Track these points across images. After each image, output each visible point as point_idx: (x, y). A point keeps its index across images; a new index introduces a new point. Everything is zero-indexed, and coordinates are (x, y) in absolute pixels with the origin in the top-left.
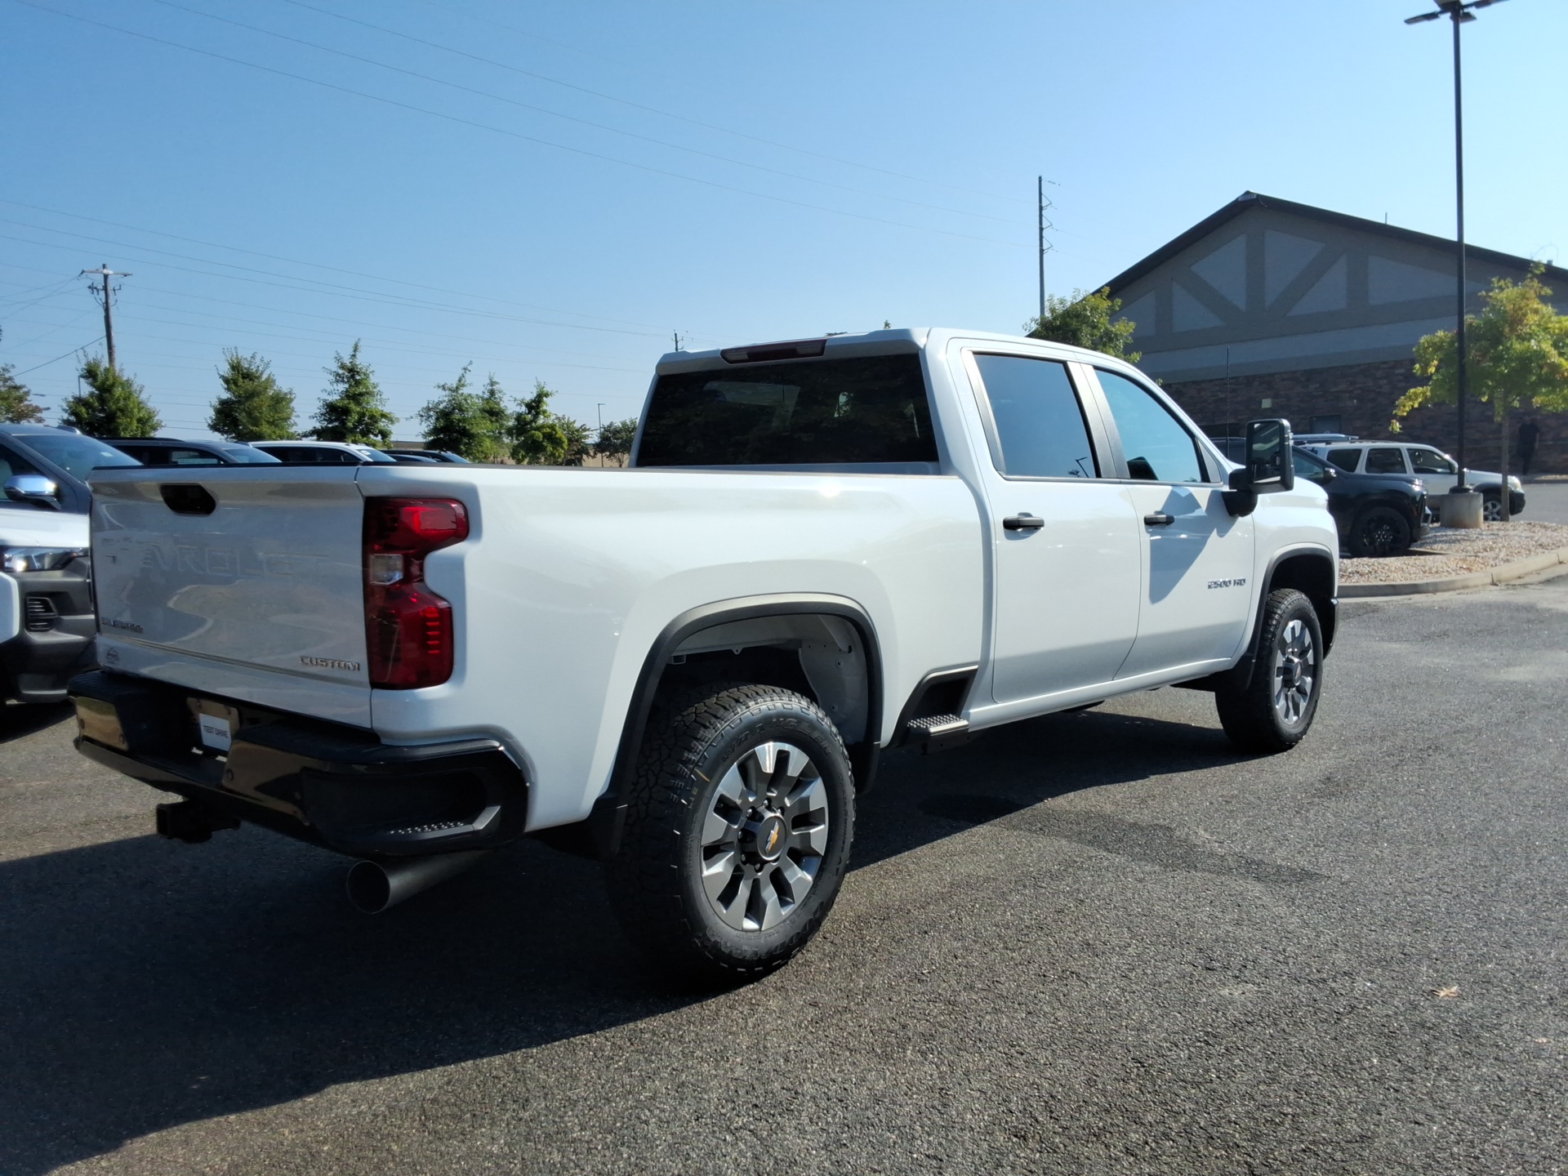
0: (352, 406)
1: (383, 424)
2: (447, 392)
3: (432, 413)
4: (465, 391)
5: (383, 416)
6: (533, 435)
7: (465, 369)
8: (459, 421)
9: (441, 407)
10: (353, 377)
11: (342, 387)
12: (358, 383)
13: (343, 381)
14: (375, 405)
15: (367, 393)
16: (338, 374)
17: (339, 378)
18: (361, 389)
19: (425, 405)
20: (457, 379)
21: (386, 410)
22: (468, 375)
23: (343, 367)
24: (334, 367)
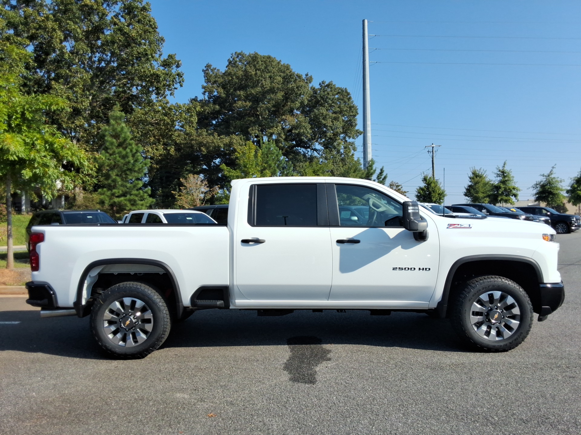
0: (502, 186)
1: (514, 192)
2: (544, 177)
3: (538, 186)
4: (552, 176)
5: (514, 189)
6: (578, 193)
7: (553, 167)
8: (549, 188)
9: (542, 183)
10: (503, 174)
11: (499, 179)
12: (505, 177)
13: (499, 176)
14: (511, 185)
15: (508, 180)
16: (498, 174)
17: (498, 175)
18: (506, 179)
19: (535, 183)
20: (550, 171)
21: (516, 186)
22: (554, 170)
23: (500, 171)
24: (496, 171)
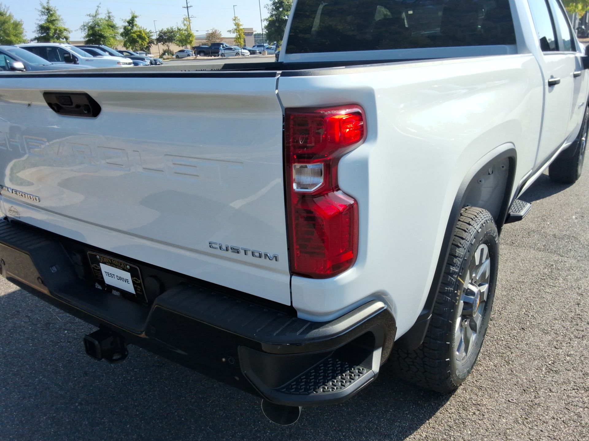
0: (51, 26)
1: (65, 34)
2: (91, 18)
3: (86, 27)
4: (100, 17)
5: (65, 30)
6: (132, 36)
7: (98, 6)
8: (99, 30)
9: (90, 24)
10: (49, 12)
11: (45, 17)
12: (52, 15)
13: (45, 15)
14: (60, 25)
15: (57, 20)
16: (42, 12)
17: (43, 13)
18: (53, 18)
19: (82, 24)
20: (95, 11)
21: (66, 27)
22: (99, 9)
23: (44, 8)
24: (40, 8)
